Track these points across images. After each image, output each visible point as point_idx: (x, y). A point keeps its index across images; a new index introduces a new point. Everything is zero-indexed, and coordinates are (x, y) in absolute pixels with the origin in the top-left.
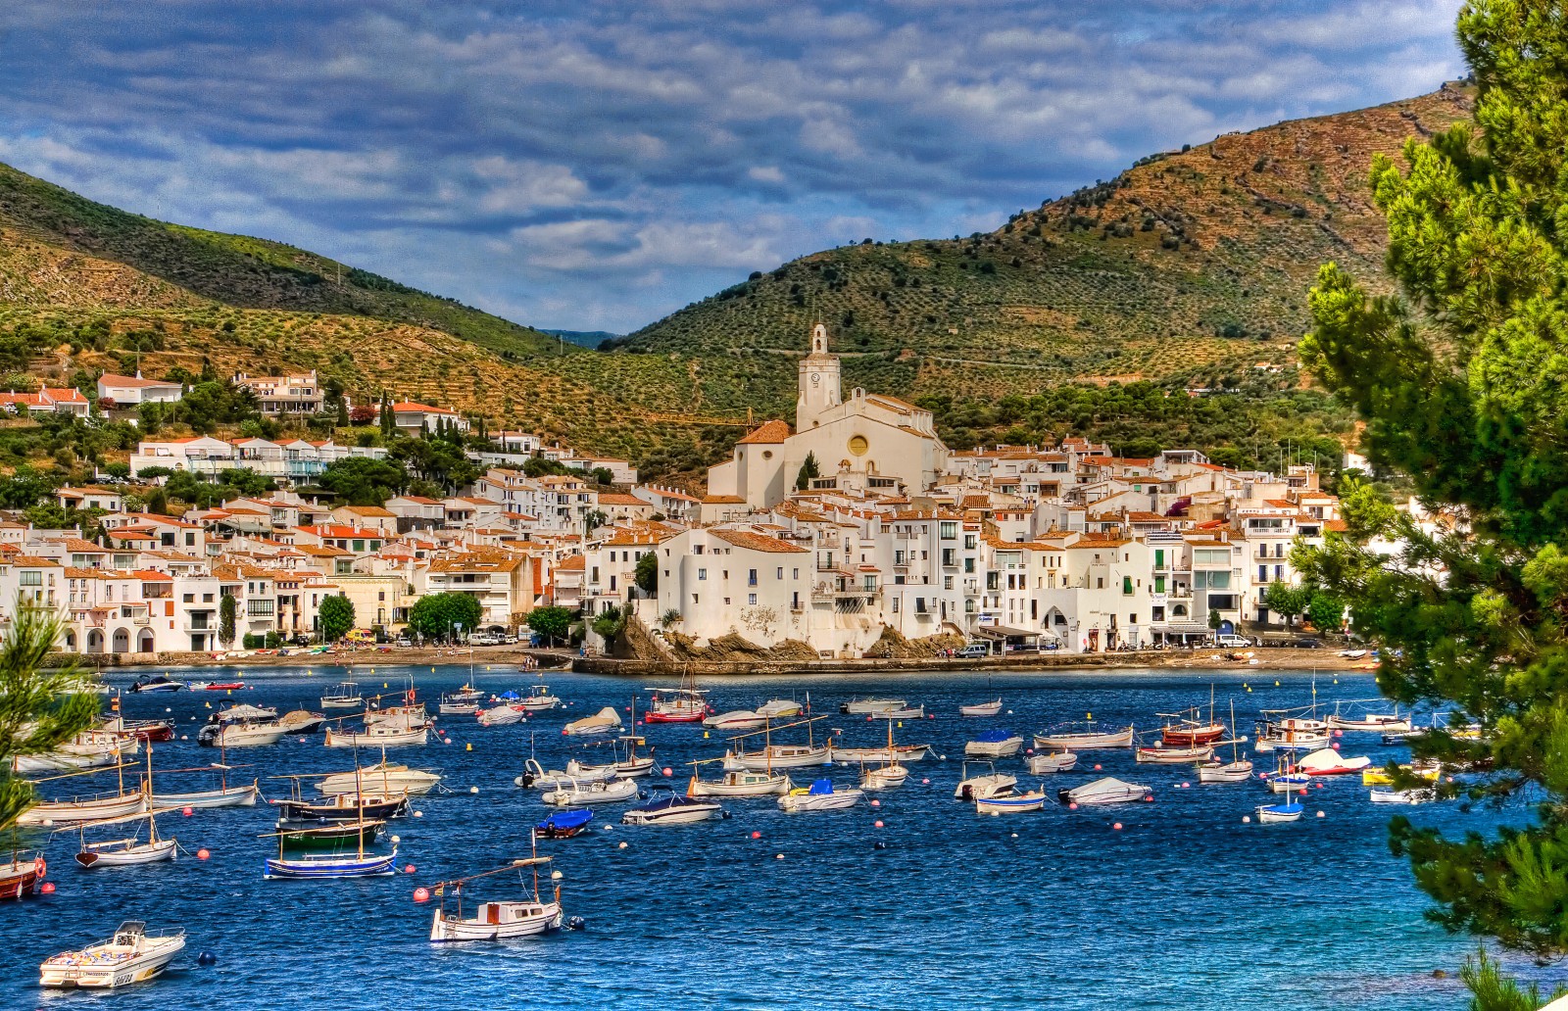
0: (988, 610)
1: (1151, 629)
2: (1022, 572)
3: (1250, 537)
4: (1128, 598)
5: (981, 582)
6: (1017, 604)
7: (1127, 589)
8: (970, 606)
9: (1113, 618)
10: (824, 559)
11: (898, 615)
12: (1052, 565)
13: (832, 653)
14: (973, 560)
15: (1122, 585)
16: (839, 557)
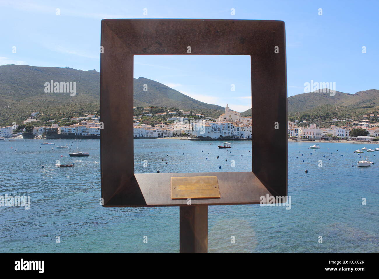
2: (239, 129)
8: (232, 133)
9: (249, 134)
10: (213, 127)
11: (222, 134)
12: (243, 128)
13: (213, 138)
14: (232, 128)
15: (250, 131)
16: (215, 127)
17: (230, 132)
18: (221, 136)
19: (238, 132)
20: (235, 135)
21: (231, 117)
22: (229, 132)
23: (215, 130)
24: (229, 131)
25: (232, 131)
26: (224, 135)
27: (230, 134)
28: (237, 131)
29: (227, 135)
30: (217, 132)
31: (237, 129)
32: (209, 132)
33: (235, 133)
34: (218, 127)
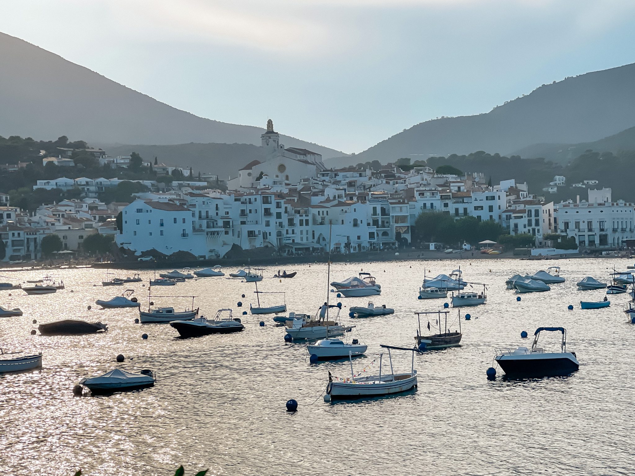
0: (288, 236)
1: (369, 242)
2: (307, 218)
3: (419, 200)
4: (356, 228)
5: (285, 223)
6: (304, 232)
7: (355, 225)
8: (279, 234)
9: (348, 238)
10: (204, 214)
11: (240, 238)
12: (323, 214)
13: (204, 257)
14: (280, 213)
15: (352, 223)
16: (212, 213)
17: (273, 229)
18: (235, 247)
19: (304, 228)
20: (293, 240)
21: (287, 172)
22: (267, 230)
23: (212, 224)
24: (268, 224)
25: (281, 224)
26: (246, 246)
27: (273, 240)
28: (301, 224)
29: (259, 243)
30: (218, 234)
31: (301, 218)
32: (184, 235)
33: (293, 233)
34: (222, 213)
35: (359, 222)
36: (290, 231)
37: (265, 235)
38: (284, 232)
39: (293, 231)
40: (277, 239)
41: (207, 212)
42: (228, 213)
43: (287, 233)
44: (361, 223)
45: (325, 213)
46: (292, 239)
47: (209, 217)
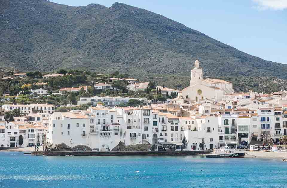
0: (162, 137)
2: (177, 126)
5: (160, 128)
6: (175, 135)
8: (155, 136)
9: (203, 140)
11: (124, 138)
12: (189, 123)
13: (98, 150)
14: (156, 122)
15: (206, 129)
16: (108, 121)
18: (121, 144)
19: (175, 132)
20: (166, 141)
22: (146, 133)
23: (105, 127)
24: (146, 129)
25: (156, 129)
26: (128, 142)
27: (150, 140)
28: (172, 130)
29: (139, 141)
30: (109, 135)
31: (172, 125)
32: (84, 135)
33: (166, 136)
34: (115, 121)
35: (211, 129)
36: (163, 134)
37: (144, 137)
38: (158, 135)
39: (166, 134)
40: (153, 139)
41: (105, 120)
42: (118, 121)
43: (161, 135)
44: (214, 130)
45: (191, 123)
46: (164, 139)
47: (106, 123)
